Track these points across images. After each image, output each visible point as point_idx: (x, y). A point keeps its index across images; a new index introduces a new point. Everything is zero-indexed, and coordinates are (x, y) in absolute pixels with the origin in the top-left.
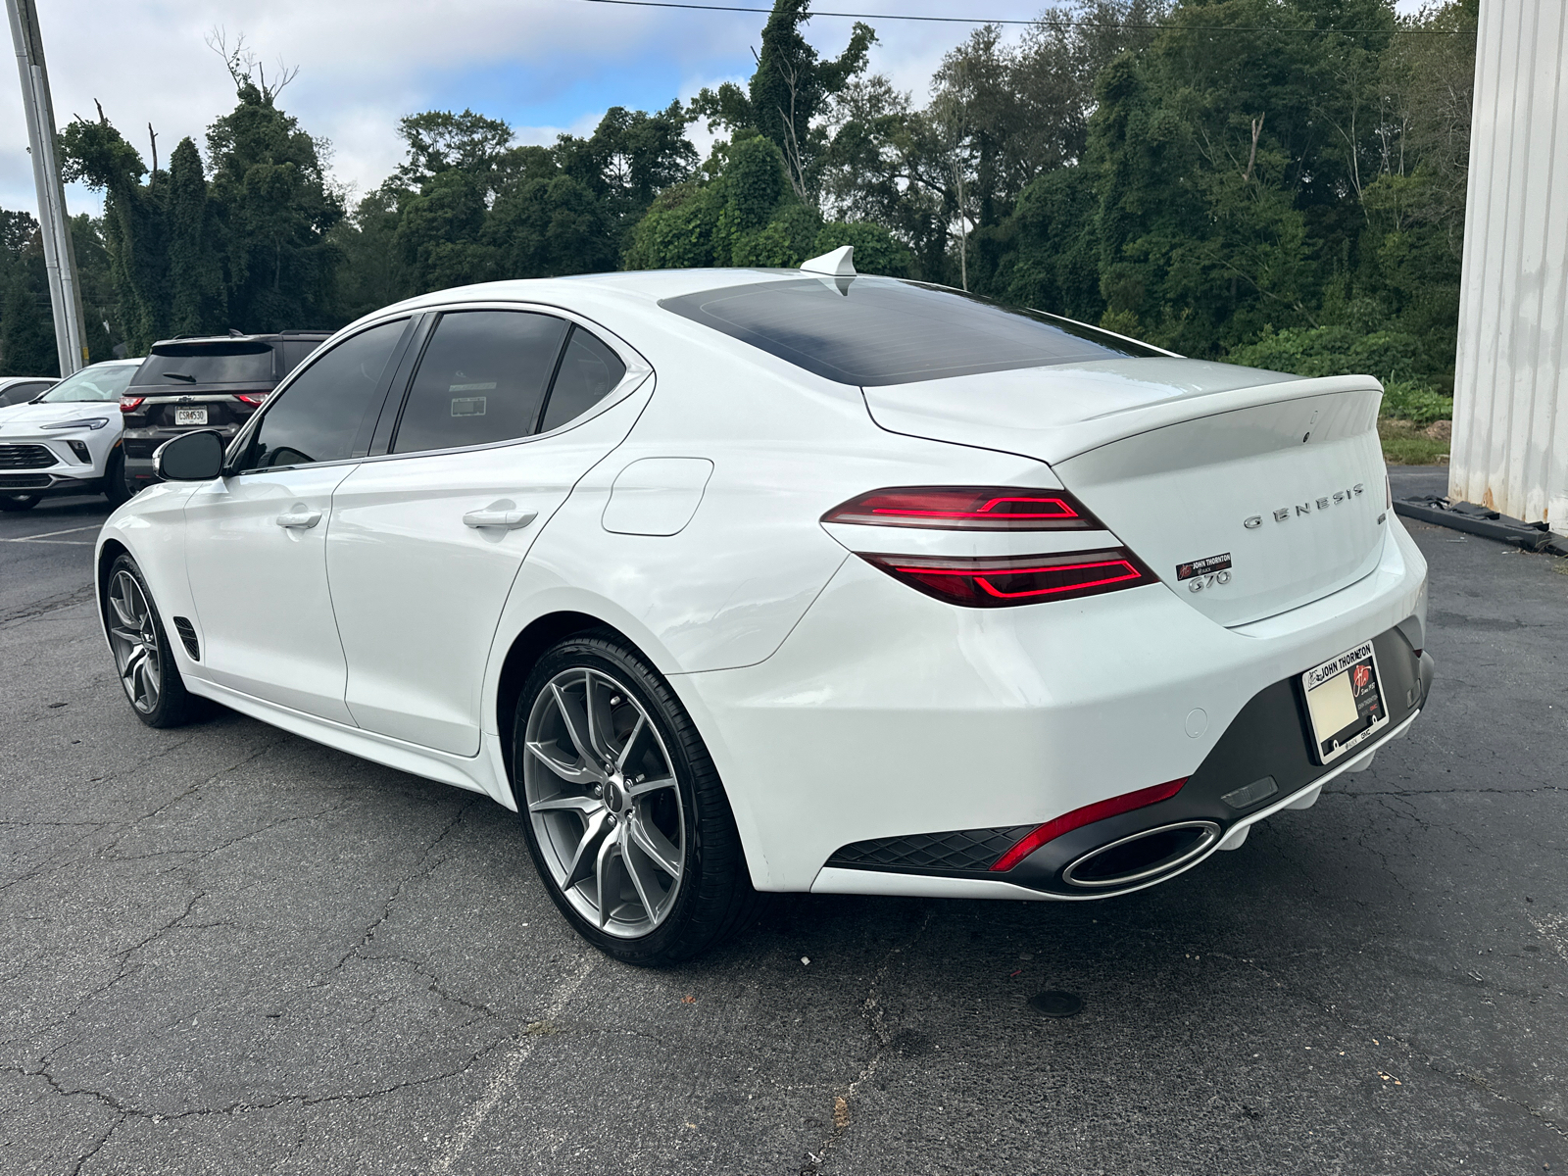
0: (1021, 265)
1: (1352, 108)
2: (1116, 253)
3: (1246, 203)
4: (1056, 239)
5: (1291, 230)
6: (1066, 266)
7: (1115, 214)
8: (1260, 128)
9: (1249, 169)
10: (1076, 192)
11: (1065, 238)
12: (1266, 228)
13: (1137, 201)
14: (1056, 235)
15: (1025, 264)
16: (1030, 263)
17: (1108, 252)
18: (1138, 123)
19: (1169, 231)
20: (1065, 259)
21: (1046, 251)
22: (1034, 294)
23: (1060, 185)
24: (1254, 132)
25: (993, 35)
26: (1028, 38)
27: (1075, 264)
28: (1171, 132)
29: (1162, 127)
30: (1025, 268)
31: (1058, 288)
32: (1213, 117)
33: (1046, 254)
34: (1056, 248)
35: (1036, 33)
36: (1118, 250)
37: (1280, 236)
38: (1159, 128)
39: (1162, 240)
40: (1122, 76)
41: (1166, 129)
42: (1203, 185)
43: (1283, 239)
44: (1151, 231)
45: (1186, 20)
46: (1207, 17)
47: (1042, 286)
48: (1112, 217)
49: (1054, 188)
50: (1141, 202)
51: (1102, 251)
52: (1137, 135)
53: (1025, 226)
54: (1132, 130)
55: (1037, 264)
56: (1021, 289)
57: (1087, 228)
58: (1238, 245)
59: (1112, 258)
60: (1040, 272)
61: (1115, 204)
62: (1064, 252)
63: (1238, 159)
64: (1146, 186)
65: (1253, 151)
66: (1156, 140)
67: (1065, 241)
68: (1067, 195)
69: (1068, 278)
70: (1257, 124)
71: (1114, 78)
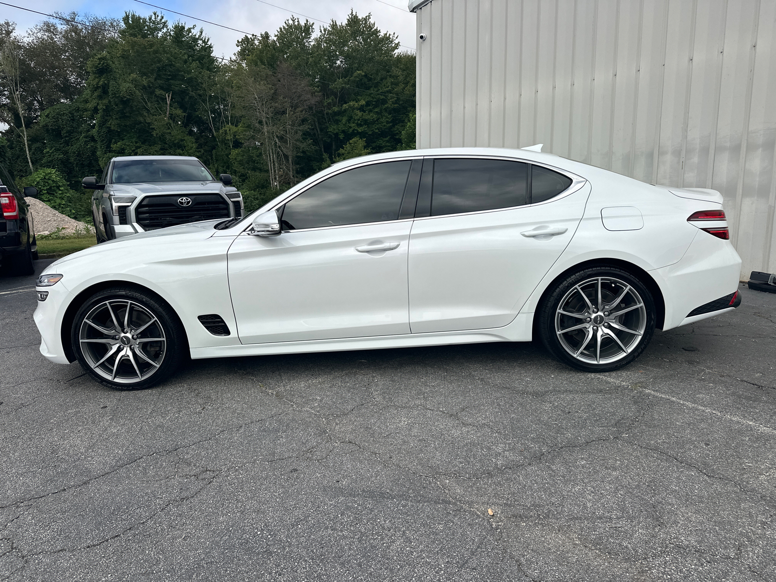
0: (48, 150)
1: (207, 95)
2: (106, 148)
3: (169, 131)
4: (67, 139)
5: (190, 145)
6: (74, 153)
7: (104, 130)
8: (170, 98)
9: (168, 116)
10: (75, 117)
11: (72, 138)
12: (178, 143)
13: (117, 124)
14: (66, 137)
15: (50, 150)
16: (53, 149)
17: (103, 147)
18: (115, 88)
19: (134, 140)
20: (73, 148)
21: (61, 144)
22: (58, 165)
23: (65, 112)
24: (167, 99)
25: (11, 28)
26: (30, 32)
27: (79, 152)
28: (132, 95)
29: (128, 91)
30: (51, 151)
31: (70, 163)
32: (148, 90)
33: (61, 146)
34: (67, 143)
35: (36, 32)
36: (108, 147)
37: (185, 147)
38: (126, 92)
39: (131, 144)
40: (103, 64)
41: (130, 93)
42: (148, 120)
43: (187, 148)
44: (124, 139)
45: (129, 43)
46: (139, 44)
47: (62, 161)
48: (103, 130)
49: (62, 113)
50: (119, 125)
51: (99, 147)
52: (115, 94)
53: (47, 130)
54: (112, 90)
55: (57, 150)
56: (49, 162)
57: (83, 135)
58: (167, 150)
59: (105, 150)
60: (60, 154)
61: (103, 125)
62: (72, 145)
63: (162, 111)
64: (120, 118)
65: (168, 108)
66: (125, 97)
67: (72, 140)
68: (70, 117)
69: (76, 159)
70: (169, 96)
71: (99, 64)
